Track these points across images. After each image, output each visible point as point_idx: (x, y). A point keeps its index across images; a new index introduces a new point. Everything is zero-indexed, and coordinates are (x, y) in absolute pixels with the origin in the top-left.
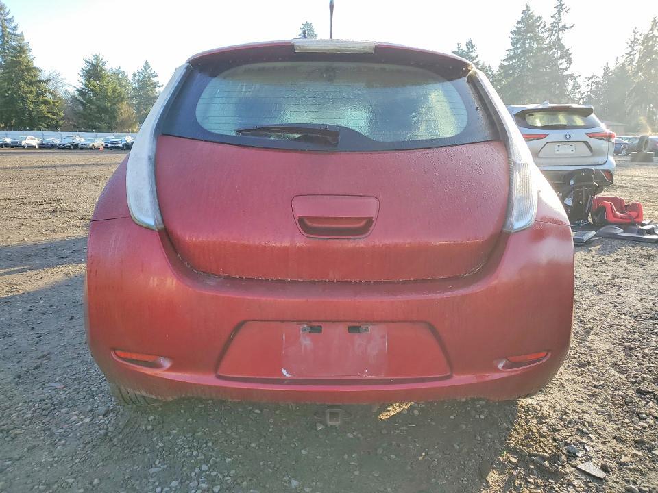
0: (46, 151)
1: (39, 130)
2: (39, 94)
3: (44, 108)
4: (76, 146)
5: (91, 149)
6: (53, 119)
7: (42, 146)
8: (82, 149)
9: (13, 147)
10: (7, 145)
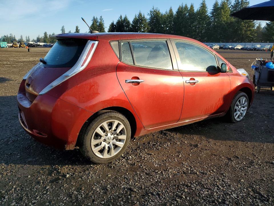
0: (243, 51)
1: (244, 42)
2: (248, 27)
3: (249, 33)
4: (255, 49)
5: (262, 50)
6: (251, 37)
7: (242, 49)
8: (257, 50)
9: (231, 49)
10: (229, 48)
